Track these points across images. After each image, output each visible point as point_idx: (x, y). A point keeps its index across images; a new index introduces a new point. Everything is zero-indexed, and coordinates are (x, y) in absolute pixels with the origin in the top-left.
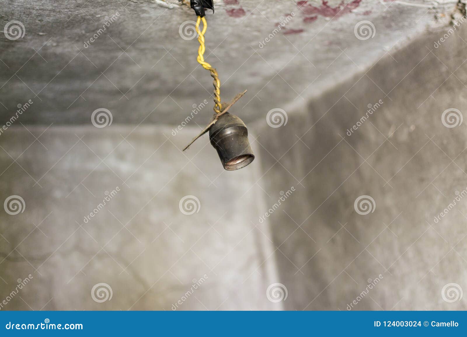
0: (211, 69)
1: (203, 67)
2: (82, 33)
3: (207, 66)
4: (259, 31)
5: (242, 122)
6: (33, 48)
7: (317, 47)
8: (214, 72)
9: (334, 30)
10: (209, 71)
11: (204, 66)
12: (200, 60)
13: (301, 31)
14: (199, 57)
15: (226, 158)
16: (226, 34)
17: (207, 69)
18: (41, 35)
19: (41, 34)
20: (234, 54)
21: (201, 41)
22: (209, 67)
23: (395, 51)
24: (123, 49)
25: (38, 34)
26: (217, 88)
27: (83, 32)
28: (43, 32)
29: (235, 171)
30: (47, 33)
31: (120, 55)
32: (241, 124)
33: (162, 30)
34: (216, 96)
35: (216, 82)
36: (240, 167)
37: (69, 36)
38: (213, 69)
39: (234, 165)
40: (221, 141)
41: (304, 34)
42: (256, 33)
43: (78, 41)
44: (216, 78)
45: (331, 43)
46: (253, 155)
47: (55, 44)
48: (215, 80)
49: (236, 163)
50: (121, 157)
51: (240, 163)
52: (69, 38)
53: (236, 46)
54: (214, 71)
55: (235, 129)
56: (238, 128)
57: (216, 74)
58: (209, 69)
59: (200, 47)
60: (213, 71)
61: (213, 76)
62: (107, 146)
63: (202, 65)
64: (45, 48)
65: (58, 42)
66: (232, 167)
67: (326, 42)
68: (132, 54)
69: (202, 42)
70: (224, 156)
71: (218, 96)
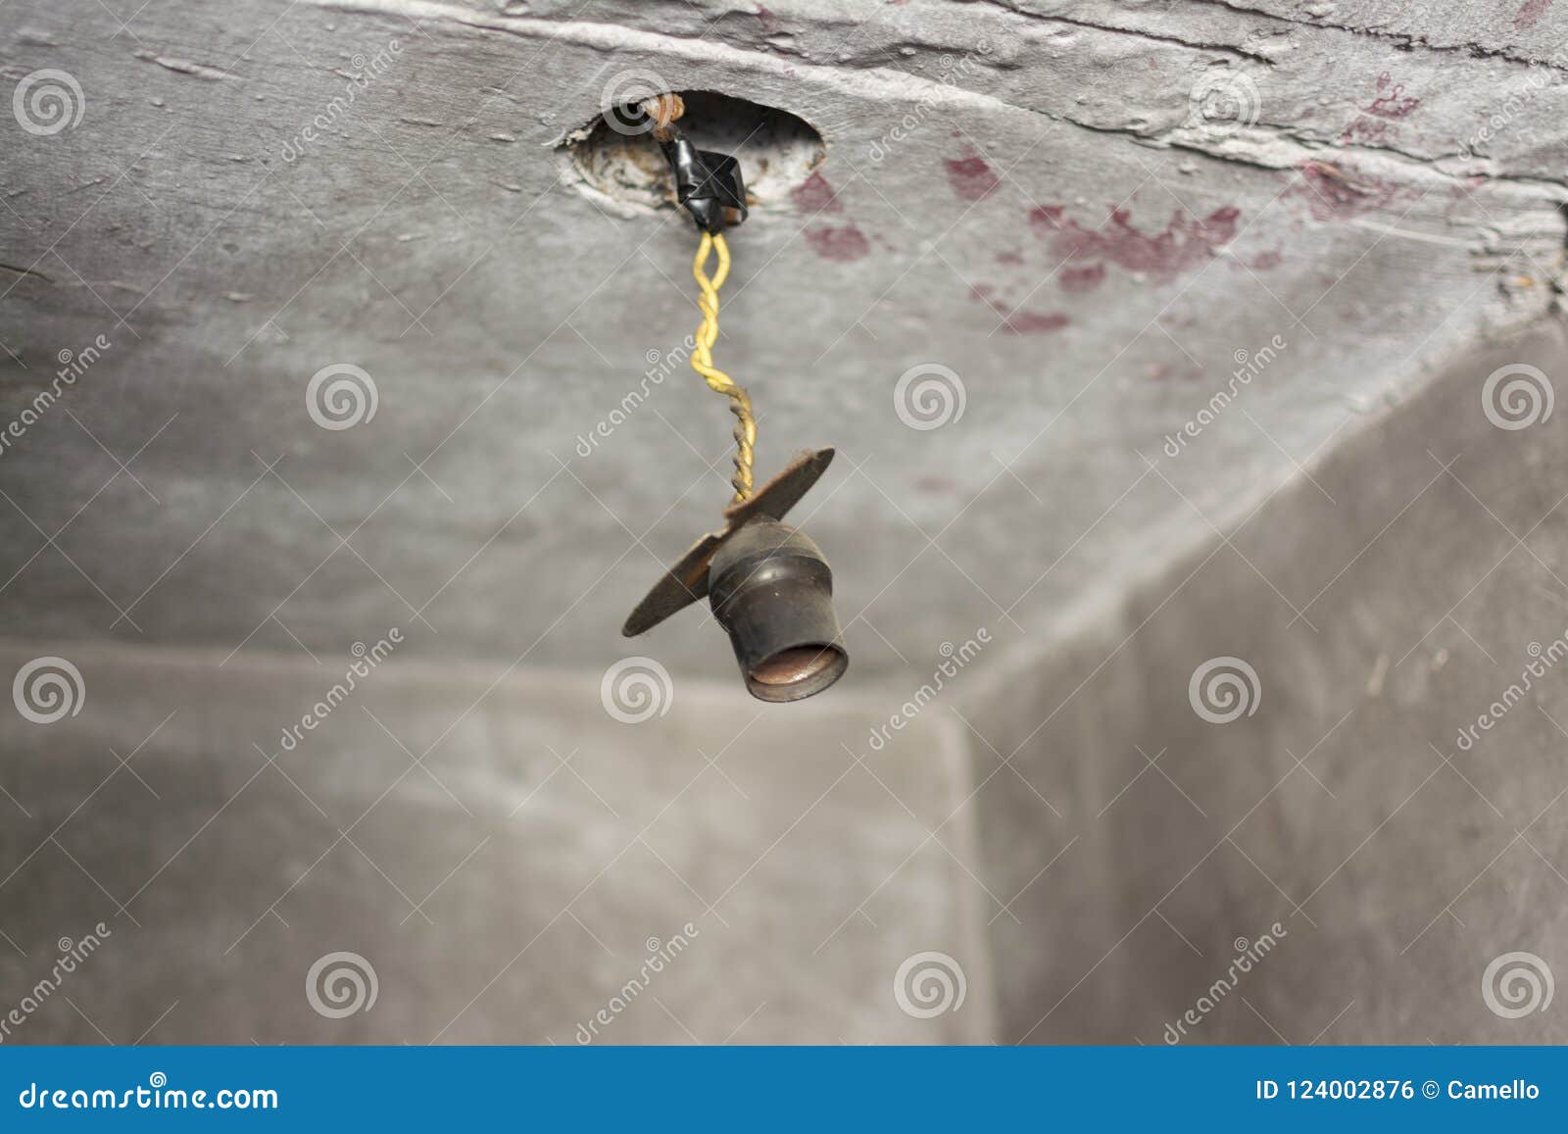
0: (733, 389)
1: (708, 384)
2: (360, 299)
3: (720, 379)
4: (923, 315)
5: (814, 545)
6: (215, 348)
7: (1124, 384)
8: (740, 400)
9: (1169, 319)
10: (727, 396)
11: (711, 381)
12: (700, 361)
13: (1059, 321)
14: (696, 355)
15: (753, 653)
16: (815, 321)
17: (720, 392)
18: (237, 302)
19: (235, 296)
20: (853, 402)
21: (707, 303)
22: (725, 385)
23: (1385, 411)
24: (497, 368)
25: (227, 298)
26: (744, 444)
27: (365, 295)
28: (241, 290)
29: (787, 704)
30: (252, 295)
31: (490, 388)
32: (811, 552)
33: (609, 298)
34: (739, 468)
35: (744, 429)
36: (803, 693)
37: (322, 310)
38: (738, 390)
39: (783, 685)
40: (741, 600)
41: (1071, 334)
42: (912, 323)
43: (351, 328)
44: (745, 415)
45: (1165, 373)
46: (841, 648)
47: (281, 337)
48: (742, 420)
49: (791, 681)
50: (514, 769)
51: (804, 680)
52: (325, 316)
53: (854, 369)
54: (740, 396)
55: (786, 564)
56: (797, 562)
57: (745, 405)
58: (725, 389)
59: (704, 326)
60: (736, 397)
61: (734, 410)
62: (470, 728)
63: (706, 377)
64: (253, 352)
65: (291, 330)
66: (774, 692)
67: (1151, 369)
68: (527, 387)
69: (710, 308)
70: (748, 649)
71: (746, 470)
